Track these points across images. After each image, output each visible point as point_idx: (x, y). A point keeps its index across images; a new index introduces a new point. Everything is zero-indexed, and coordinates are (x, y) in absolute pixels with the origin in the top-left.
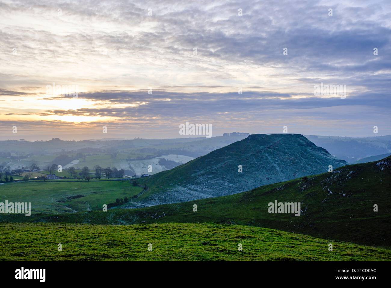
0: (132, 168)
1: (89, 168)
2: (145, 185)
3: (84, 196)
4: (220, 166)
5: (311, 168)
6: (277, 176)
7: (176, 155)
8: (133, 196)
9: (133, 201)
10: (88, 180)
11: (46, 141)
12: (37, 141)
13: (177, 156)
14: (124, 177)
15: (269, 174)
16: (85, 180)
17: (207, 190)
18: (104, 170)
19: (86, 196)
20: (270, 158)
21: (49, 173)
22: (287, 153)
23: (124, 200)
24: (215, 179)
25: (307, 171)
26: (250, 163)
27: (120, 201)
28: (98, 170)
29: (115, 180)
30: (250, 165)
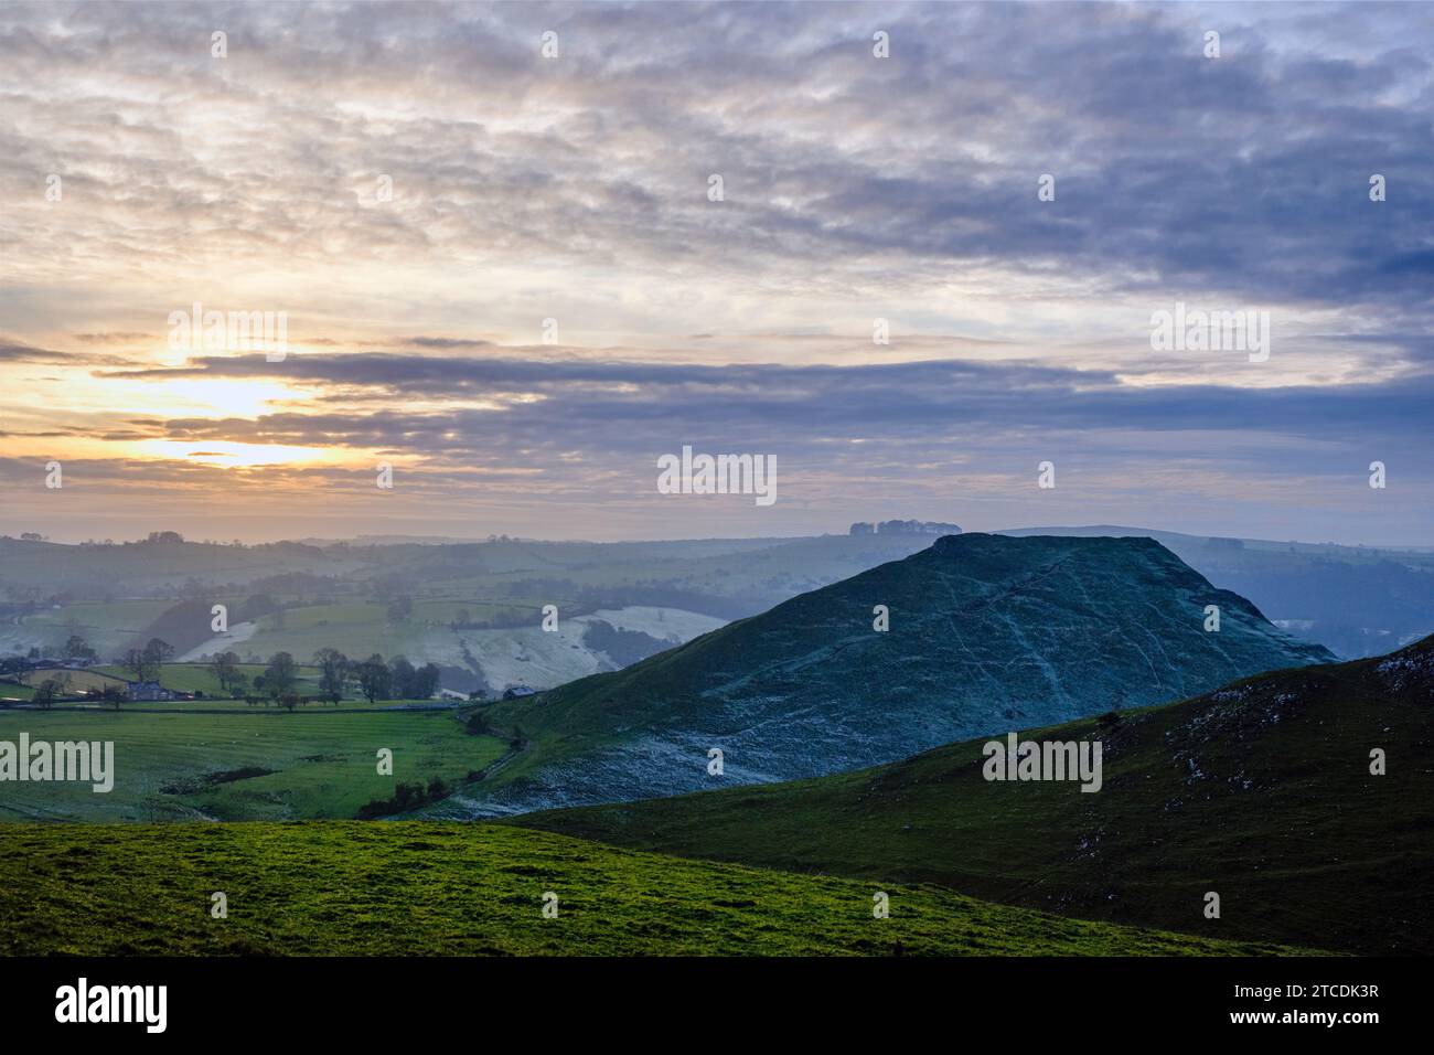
0: (473, 659)
1: (297, 658)
2: (517, 729)
3: (269, 772)
4: (817, 659)
5: (1184, 677)
6: (1044, 705)
7: (654, 611)
8: (465, 774)
9: (462, 794)
10: (290, 705)
11: (126, 543)
12: (91, 541)
13: (661, 614)
14: (437, 697)
15: (1013, 698)
16: (279, 707)
17: (761, 754)
18: (358, 667)
19: (276, 772)
20: (1018, 633)
21: (134, 678)
22: (1091, 614)
23: (430, 789)
24: (797, 712)
25: (1169, 688)
26: (940, 651)
27: (414, 795)
28: (333, 667)
29: (399, 710)
30: (939, 656)
